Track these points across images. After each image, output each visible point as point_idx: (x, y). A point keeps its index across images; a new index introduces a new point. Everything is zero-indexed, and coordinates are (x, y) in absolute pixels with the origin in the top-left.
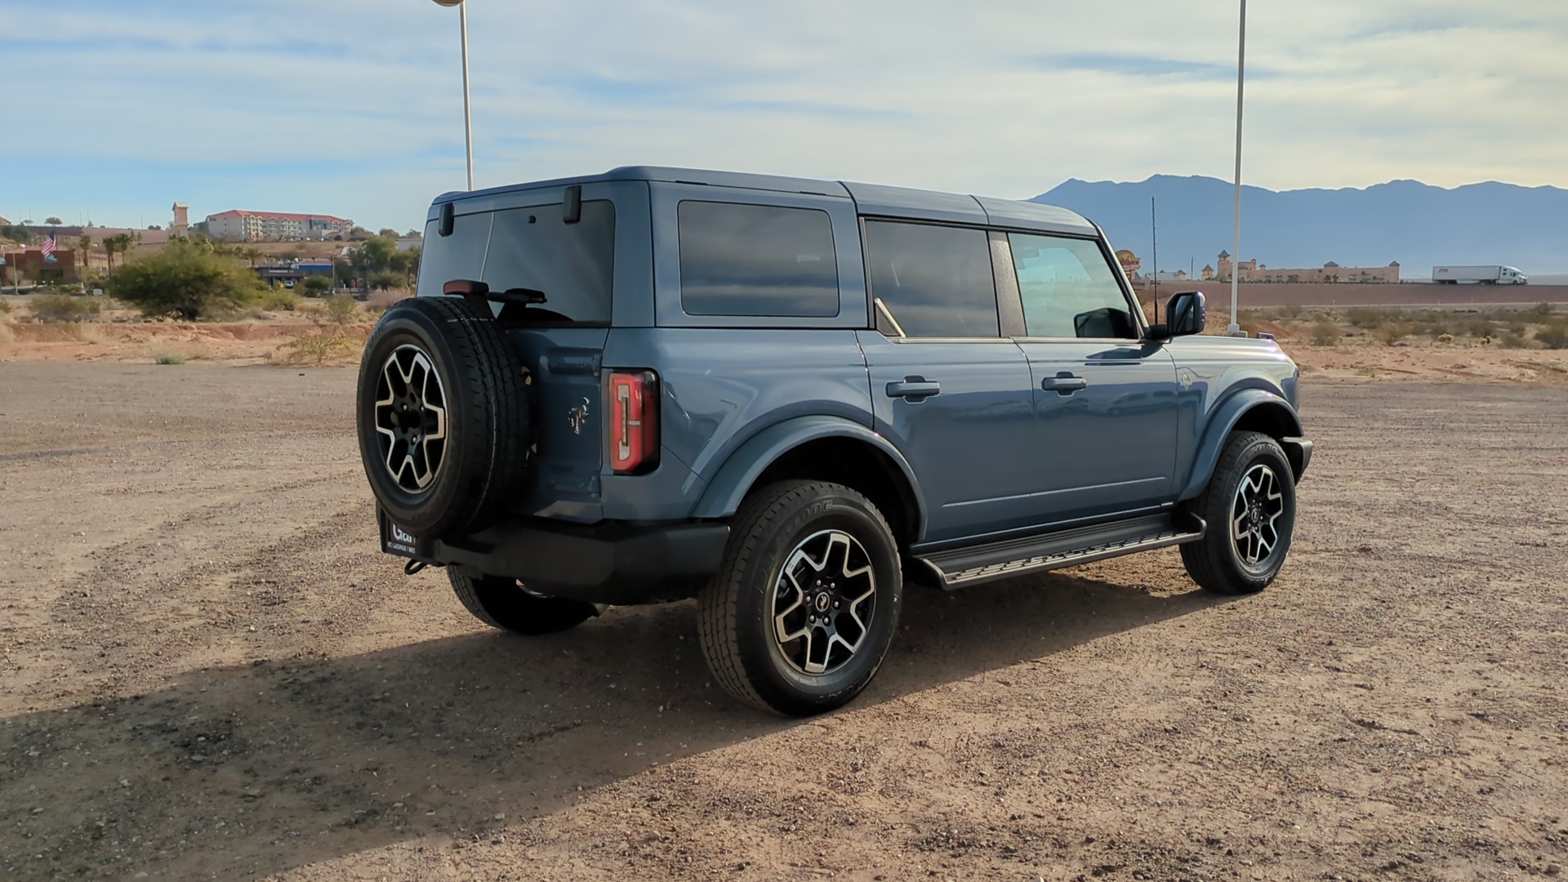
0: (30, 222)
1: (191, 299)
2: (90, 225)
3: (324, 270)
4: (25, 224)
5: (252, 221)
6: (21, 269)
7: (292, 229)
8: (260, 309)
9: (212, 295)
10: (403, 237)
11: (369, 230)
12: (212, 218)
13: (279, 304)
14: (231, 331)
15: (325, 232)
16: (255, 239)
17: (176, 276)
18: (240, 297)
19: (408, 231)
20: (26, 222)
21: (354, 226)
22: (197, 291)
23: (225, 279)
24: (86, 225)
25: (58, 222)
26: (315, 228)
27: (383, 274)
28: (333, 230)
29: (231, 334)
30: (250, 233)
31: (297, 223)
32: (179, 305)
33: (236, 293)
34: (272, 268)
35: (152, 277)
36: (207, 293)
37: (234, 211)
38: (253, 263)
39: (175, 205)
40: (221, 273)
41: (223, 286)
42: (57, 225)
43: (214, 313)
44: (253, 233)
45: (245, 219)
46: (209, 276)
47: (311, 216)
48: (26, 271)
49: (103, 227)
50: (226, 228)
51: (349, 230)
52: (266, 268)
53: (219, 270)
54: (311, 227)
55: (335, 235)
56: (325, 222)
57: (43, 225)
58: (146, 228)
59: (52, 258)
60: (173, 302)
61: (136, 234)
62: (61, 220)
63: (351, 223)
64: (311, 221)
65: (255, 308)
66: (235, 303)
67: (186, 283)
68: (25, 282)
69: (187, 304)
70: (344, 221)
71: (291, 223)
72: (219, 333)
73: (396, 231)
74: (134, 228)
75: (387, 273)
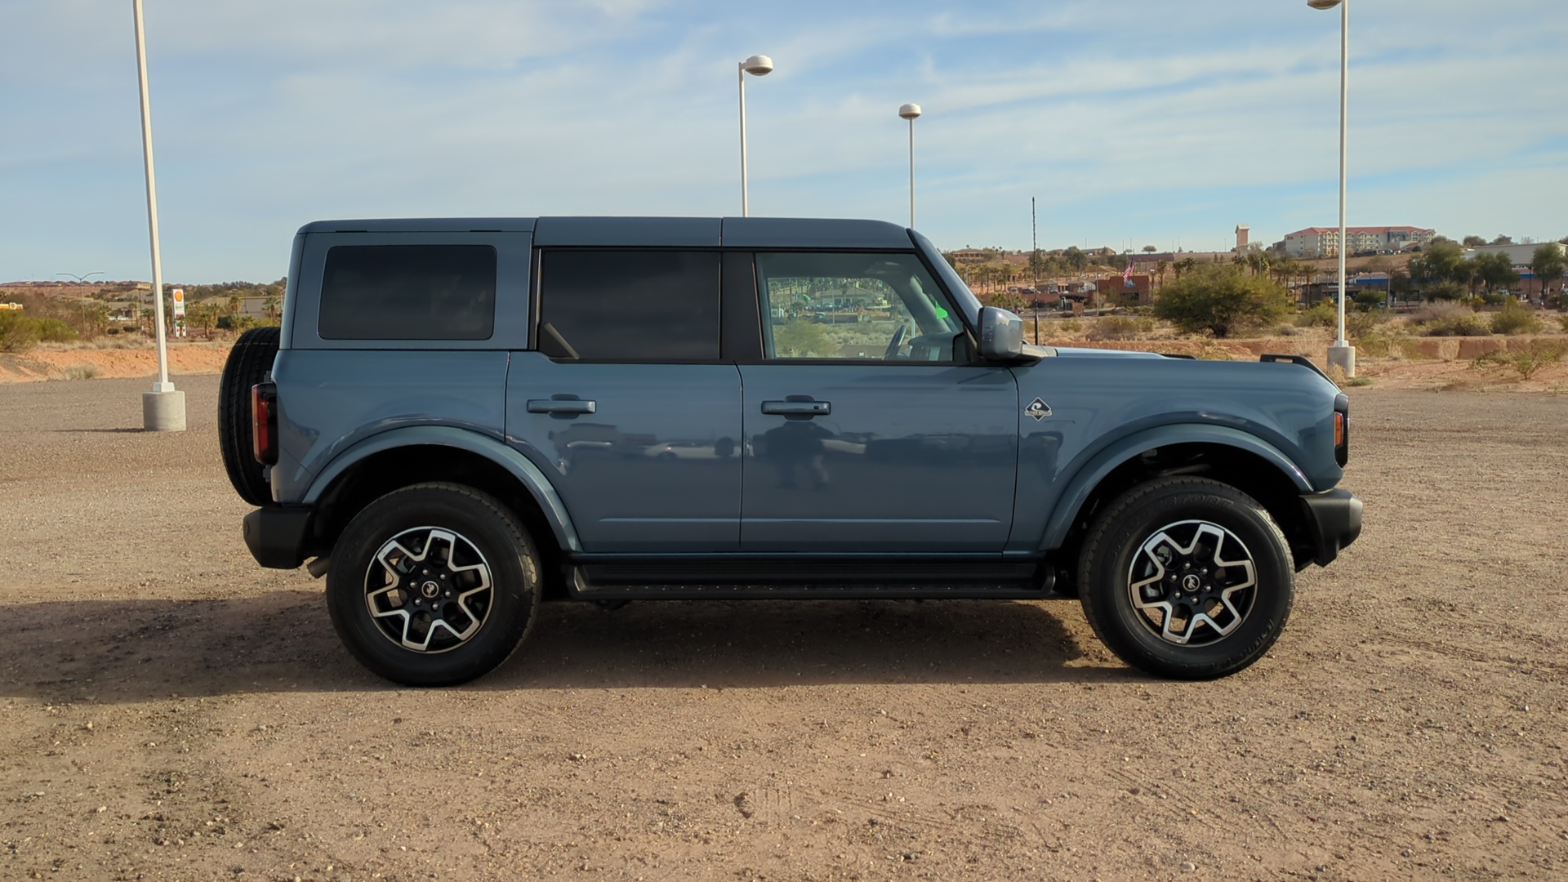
0: (1131, 251)
1: (1221, 317)
2: (1180, 250)
3: (1380, 283)
4: (1127, 253)
5: (1328, 238)
6: (1104, 294)
7: (1368, 242)
8: (1291, 325)
9: (1240, 313)
10: (1491, 244)
11: (1452, 239)
12: (1289, 237)
13: (1318, 319)
14: (1249, 347)
15: (1403, 244)
16: (1330, 255)
17: (1209, 296)
18: (1267, 313)
19: (1496, 237)
20: (1128, 251)
21: (1436, 235)
22: (1228, 309)
23: (1253, 297)
24: (1177, 251)
25: (1153, 249)
26: (1393, 241)
27: (1441, 286)
28: (1412, 242)
29: (1248, 350)
30: (1325, 250)
31: (1374, 237)
32: (1209, 323)
33: (1263, 310)
34: (1330, 284)
35: (1187, 298)
36: (1236, 311)
37: (1312, 229)
38: (1308, 281)
39: (1238, 227)
40: (1248, 291)
41: (1252, 304)
42: (1152, 253)
43: (1241, 330)
44: (1329, 249)
45: (1321, 236)
46: (1238, 294)
47: (1389, 228)
48: (1108, 295)
49: (1192, 252)
50: (1302, 245)
51: (1429, 240)
52: (1325, 284)
53: (1247, 288)
54: (1389, 240)
55: (1414, 246)
56: (1403, 233)
57: (1141, 253)
58: (1229, 250)
59: (1131, 282)
60: (1204, 320)
61: (1219, 256)
62: (1156, 247)
63: (1432, 232)
64: (1389, 233)
65: (1283, 324)
66: (1264, 320)
67: (1217, 302)
68: (1107, 305)
69: (1217, 321)
70: (1425, 231)
71: (1368, 237)
72: (1237, 349)
73: (1482, 238)
74: (1217, 251)
75: (1446, 284)
